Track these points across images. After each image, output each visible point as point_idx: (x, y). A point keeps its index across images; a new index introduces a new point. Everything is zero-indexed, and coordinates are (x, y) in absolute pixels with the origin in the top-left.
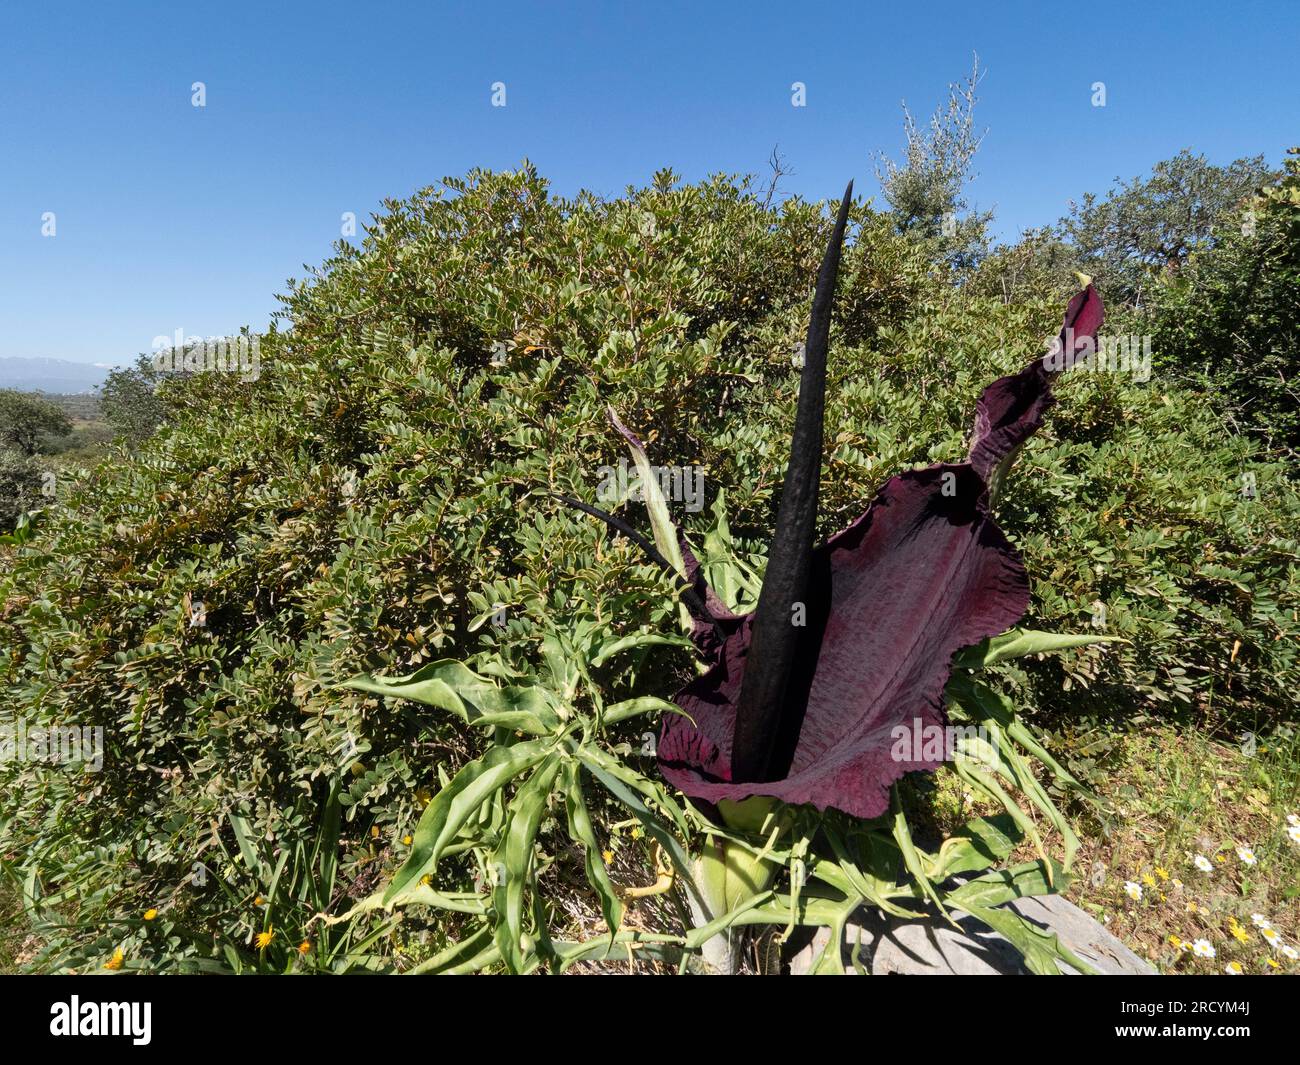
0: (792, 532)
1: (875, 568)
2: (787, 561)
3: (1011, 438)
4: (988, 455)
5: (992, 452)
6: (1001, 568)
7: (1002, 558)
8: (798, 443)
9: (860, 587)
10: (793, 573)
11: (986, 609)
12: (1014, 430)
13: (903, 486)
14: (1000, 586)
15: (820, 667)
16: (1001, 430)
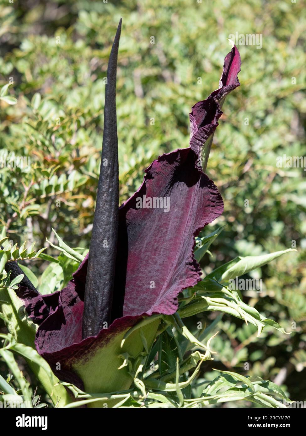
0: (108, 196)
1: (152, 217)
2: (107, 213)
3: (206, 133)
4: (197, 142)
5: (199, 140)
6: (210, 195)
7: (210, 190)
8: (106, 144)
9: (145, 230)
10: (111, 220)
11: (207, 216)
12: (207, 129)
13: (161, 164)
14: (212, 204)
15: (127, 289)
16: (201, 129)
